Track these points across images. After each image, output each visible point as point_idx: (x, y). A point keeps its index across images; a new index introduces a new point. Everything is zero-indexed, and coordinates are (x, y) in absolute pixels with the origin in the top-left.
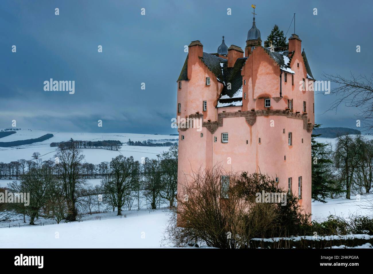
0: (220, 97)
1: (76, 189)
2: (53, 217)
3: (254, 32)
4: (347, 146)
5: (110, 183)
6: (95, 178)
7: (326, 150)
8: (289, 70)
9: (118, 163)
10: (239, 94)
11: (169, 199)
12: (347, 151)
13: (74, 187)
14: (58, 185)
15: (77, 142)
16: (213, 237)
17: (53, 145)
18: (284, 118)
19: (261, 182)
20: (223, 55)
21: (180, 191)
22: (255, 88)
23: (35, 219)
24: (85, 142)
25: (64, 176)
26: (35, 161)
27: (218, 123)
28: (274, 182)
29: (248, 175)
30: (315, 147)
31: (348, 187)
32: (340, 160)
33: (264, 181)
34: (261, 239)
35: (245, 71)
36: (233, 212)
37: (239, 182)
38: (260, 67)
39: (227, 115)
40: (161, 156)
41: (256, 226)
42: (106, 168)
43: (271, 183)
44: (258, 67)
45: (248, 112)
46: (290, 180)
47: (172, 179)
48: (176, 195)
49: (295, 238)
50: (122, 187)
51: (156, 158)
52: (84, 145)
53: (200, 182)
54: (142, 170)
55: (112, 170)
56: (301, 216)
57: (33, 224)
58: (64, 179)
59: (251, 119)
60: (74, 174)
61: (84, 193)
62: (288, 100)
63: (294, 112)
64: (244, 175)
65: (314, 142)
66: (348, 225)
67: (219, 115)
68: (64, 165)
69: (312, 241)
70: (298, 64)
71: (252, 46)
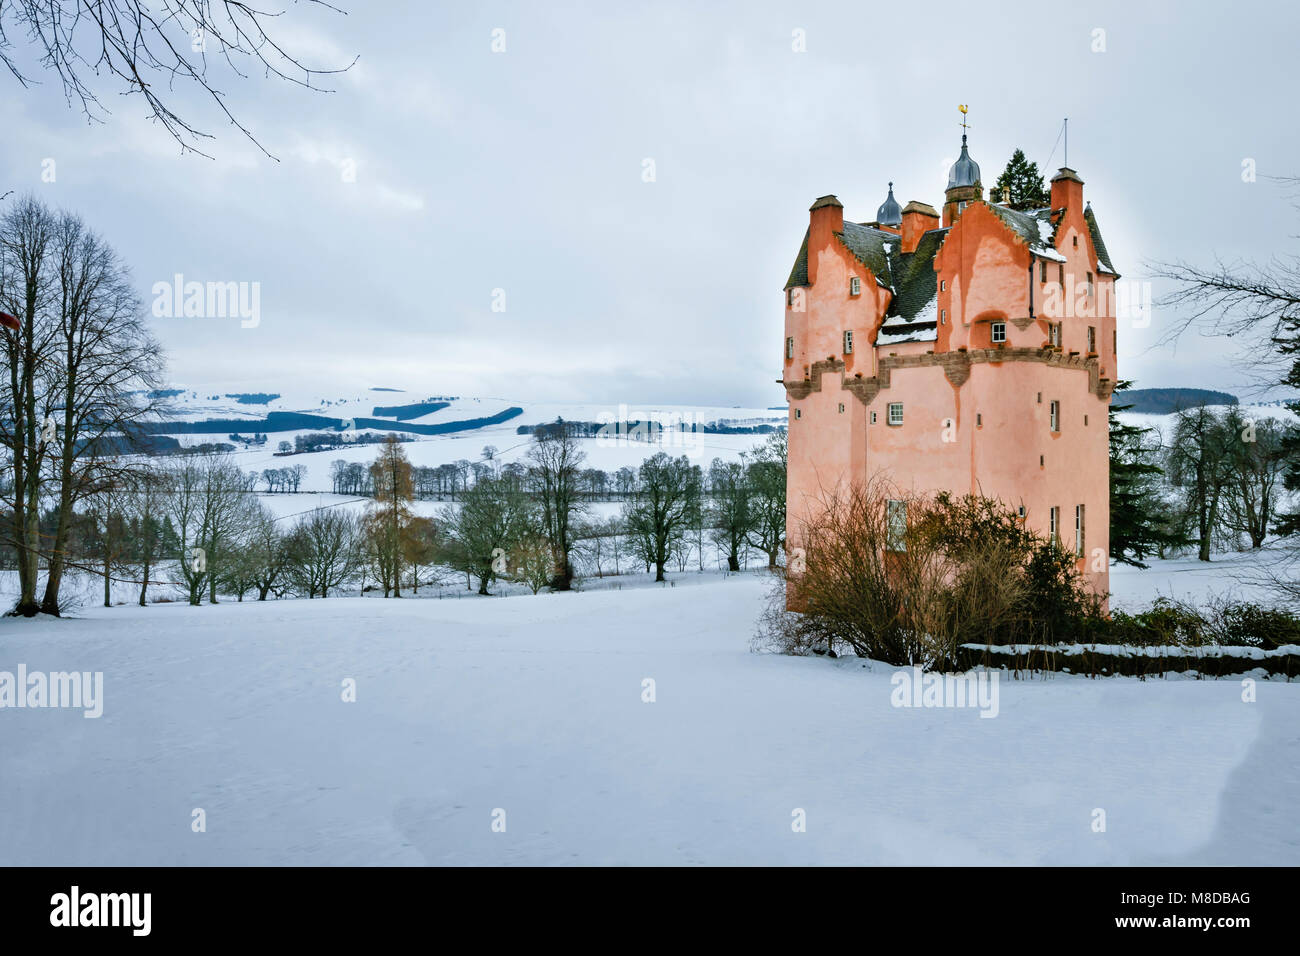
0: (884, 321)
1: (570, 523)
2: (523, 580)
3: (966, 167)
4: (1202, 434)
5: (641, 512)
6: (609, 500)
7: (1145, 443)
8: (1050, 253)
9: (657, 469)
10: (929, 313)
11: (767, 550)
12: (1202, 444)
13: (566, 519)
14: (534, 515)
15: (570, 424)
16: (870, 636)
17: (522, 430)
18: (1039, 368)
19: (985, 516)
20: (890, 226)
21: (793, 530)
22: (969, 297)
23: (490, 583)
24: (586, 424)
25: (545, 497)
26: (488, 463)
27: (880, 381)
28: (1015, 515)
29: (952, 500)
30: (1117, 435)
31: (1204, 532)
32: (1184, 466)
33: (990, 513)
34: (983, 647)
35: (942, 260)
36: (916, 583)
37: (929, 514)
38: (980, 250)
39: (900, 362)
40: (748, 454)
41: (973, 615)
42: (632, 479)
43: (1009, 517)
44: (975, 250)
45: (951, 356)
46: (1055, 512)
47: (774, 505)
48: (784, 542)
49: (1068, 647)
50: (666, 521)
51: (738, 460)
52: (586, 431)
53: (838, 511)
54: (707, 483)
55: (643, 484)
56: (1083, 596)
57: (486, 594)
58: (546, 501)
59: (958, 371)
60: (565, 491)
61: (588, 532)
62: (1051, 326)
63: (1066, 352)
64: (943, 499)
65: (1116, 424)
66: (1206, 623)
67: (882, 362)
68: (546, 472)
69: (1111, 656)
70: (1075, 238)
71: (959, 201)
